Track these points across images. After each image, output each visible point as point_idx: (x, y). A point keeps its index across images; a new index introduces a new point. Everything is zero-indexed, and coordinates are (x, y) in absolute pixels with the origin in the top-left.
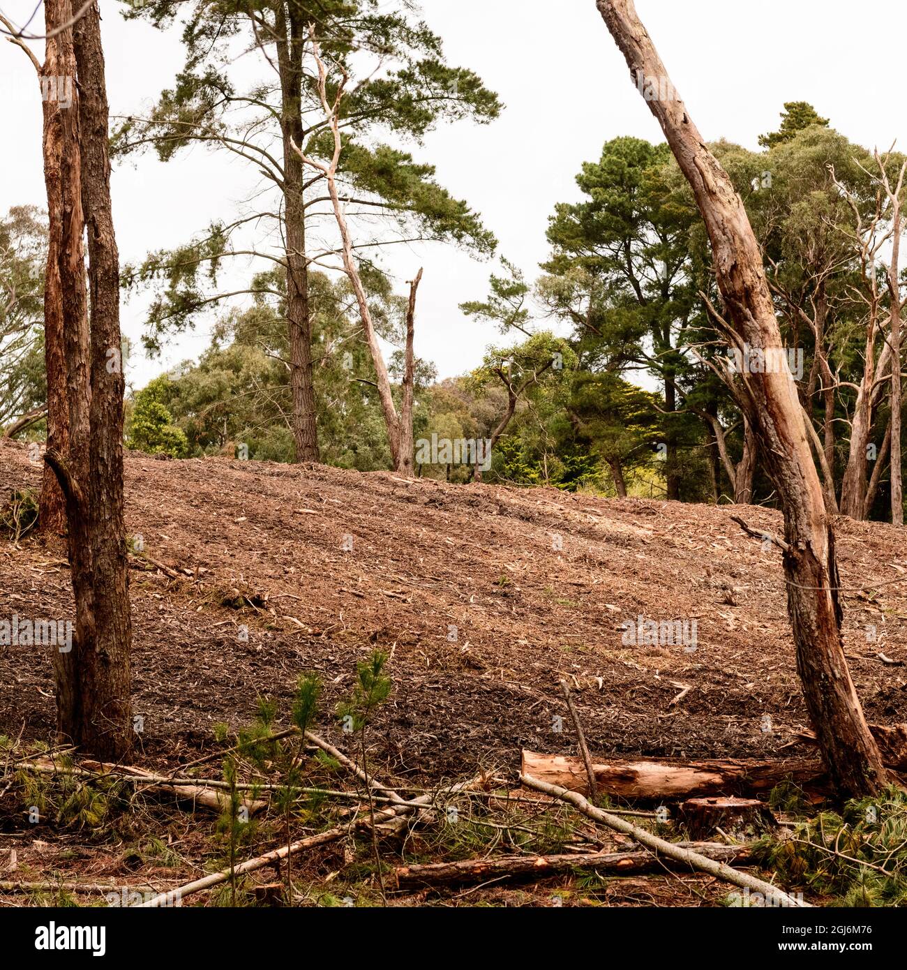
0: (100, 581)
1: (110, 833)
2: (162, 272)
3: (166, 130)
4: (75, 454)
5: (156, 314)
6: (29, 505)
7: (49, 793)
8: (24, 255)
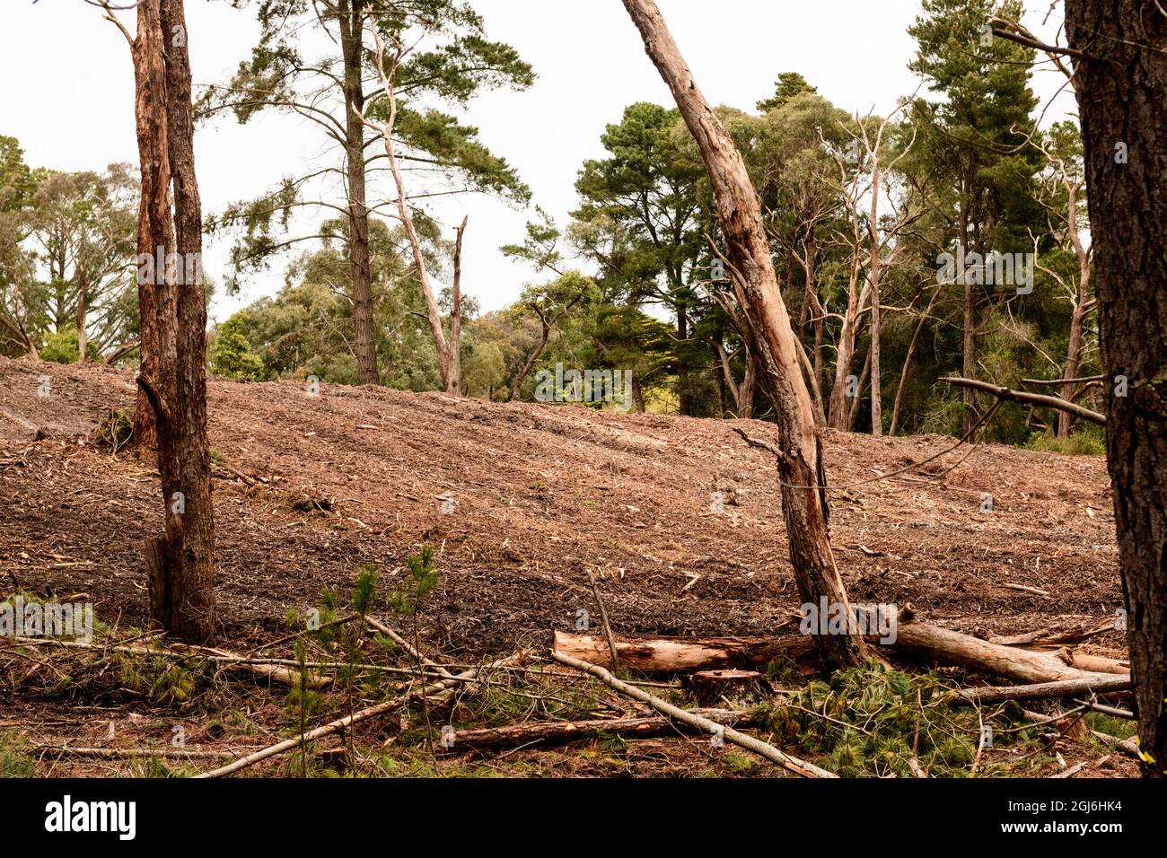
0: (186, 488)
1: (196, 706)
2: (240, 220)
3: (243, 97)
4: (164, 377)
5: (236, 257)
6: (125, 423)
7: (143, 672)
8: (121, 205)
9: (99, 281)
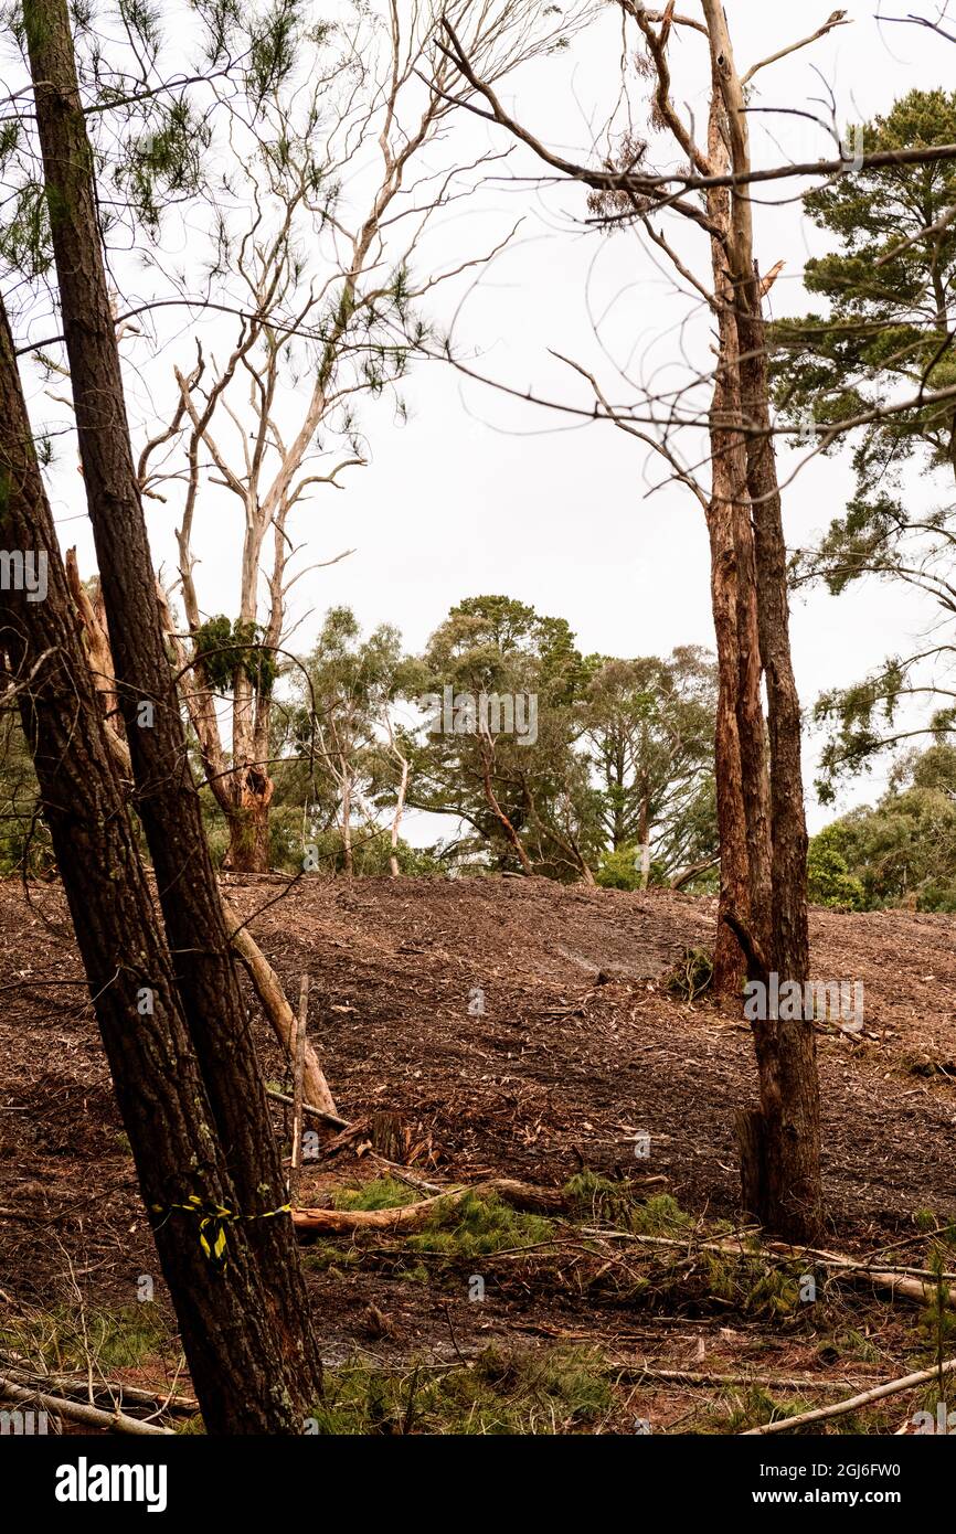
0: (785, 1049)
1: (802, 1322)
2: (835, 712)
3: (837, 562)
4: (756, 912)
5: (829, 757)
6: (702, 965)
7: (736, 1277)
8: (689, 697)
9: (664, 789)
